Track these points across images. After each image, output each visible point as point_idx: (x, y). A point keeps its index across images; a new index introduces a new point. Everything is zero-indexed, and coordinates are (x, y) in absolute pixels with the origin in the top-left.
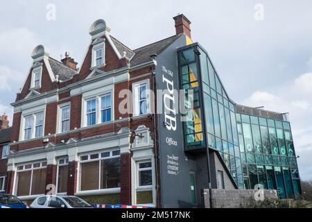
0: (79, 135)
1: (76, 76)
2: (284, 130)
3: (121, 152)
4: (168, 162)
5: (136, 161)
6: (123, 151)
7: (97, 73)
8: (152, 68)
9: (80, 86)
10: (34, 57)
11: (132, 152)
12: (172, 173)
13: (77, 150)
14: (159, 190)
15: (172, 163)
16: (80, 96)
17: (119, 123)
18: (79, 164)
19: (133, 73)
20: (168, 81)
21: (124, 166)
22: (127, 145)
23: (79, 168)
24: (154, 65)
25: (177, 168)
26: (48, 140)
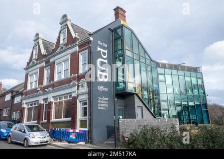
0: (53, 86)
1: (53, 50)
2: (197, 78)
3: (73, 96)
4: (99, 101)
5: (80, 102)
6: (74, 95)
7: (62, 48)
8: (89, 42)
9: (54, 56)
10: (35, 41)
11: (78, 96)
12: (102, 108)
13: (52, 95)
14: (90, 120)
15: (103, 102)
16: (54, 62)
17: (72, 78)
18: (53, 103)
19: (80, 46)
20: (102, 50)
21: (73, 104)
22: (75, 92)
23: (53, 106)
24: (90, 41)
25: (107, 105)
26: (39, 89)
